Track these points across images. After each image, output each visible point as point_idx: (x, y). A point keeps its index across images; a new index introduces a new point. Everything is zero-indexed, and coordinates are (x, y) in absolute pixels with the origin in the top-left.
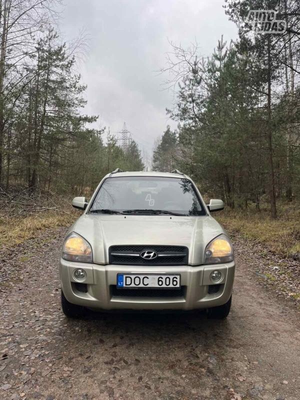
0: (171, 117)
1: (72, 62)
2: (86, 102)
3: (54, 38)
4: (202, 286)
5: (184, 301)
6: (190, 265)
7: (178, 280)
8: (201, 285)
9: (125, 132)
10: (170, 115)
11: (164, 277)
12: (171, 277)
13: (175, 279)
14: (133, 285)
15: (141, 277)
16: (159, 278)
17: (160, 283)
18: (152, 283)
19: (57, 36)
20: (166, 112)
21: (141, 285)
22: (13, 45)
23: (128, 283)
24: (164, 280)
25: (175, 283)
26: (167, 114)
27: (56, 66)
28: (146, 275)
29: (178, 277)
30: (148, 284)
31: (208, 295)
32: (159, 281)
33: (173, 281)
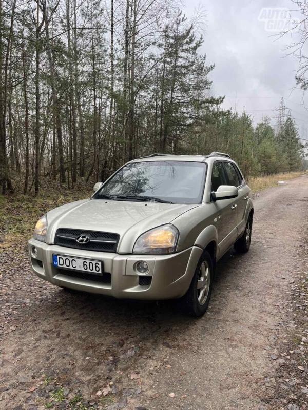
0: (302, 86)
1: (200, 42)
2: (211, 83)
3: (182, 21)
4: (125, 275)
5: (110, 288)
6: (117, 253)
7: (100, 266)
8: (124, 273)
9: (282, 109)
10: (301, 84)
11: (88, 262)
12: (94, 263)
13: (97, 265)
14: (64, 266)
15: (71, 259)
16: (84, 262)
17: (85, 267)
18: (79, 266)
19: (185, 18)
20: (296, 81)
21: (71, 267)
22: (142, 38)
23: (61, 263)
24: (88, 265)
25: (97, 269)
26: (297, 84)
27: (183, 51)
28: (75, 258)
29: (100, 263)
30: (75, 267)
31: (139, 286)
32: (84, 265)
33: (96, 267)
